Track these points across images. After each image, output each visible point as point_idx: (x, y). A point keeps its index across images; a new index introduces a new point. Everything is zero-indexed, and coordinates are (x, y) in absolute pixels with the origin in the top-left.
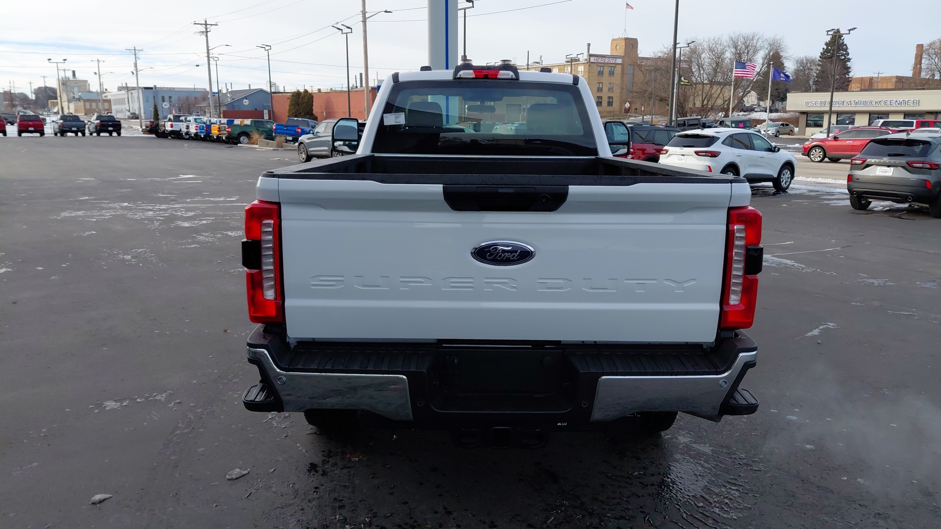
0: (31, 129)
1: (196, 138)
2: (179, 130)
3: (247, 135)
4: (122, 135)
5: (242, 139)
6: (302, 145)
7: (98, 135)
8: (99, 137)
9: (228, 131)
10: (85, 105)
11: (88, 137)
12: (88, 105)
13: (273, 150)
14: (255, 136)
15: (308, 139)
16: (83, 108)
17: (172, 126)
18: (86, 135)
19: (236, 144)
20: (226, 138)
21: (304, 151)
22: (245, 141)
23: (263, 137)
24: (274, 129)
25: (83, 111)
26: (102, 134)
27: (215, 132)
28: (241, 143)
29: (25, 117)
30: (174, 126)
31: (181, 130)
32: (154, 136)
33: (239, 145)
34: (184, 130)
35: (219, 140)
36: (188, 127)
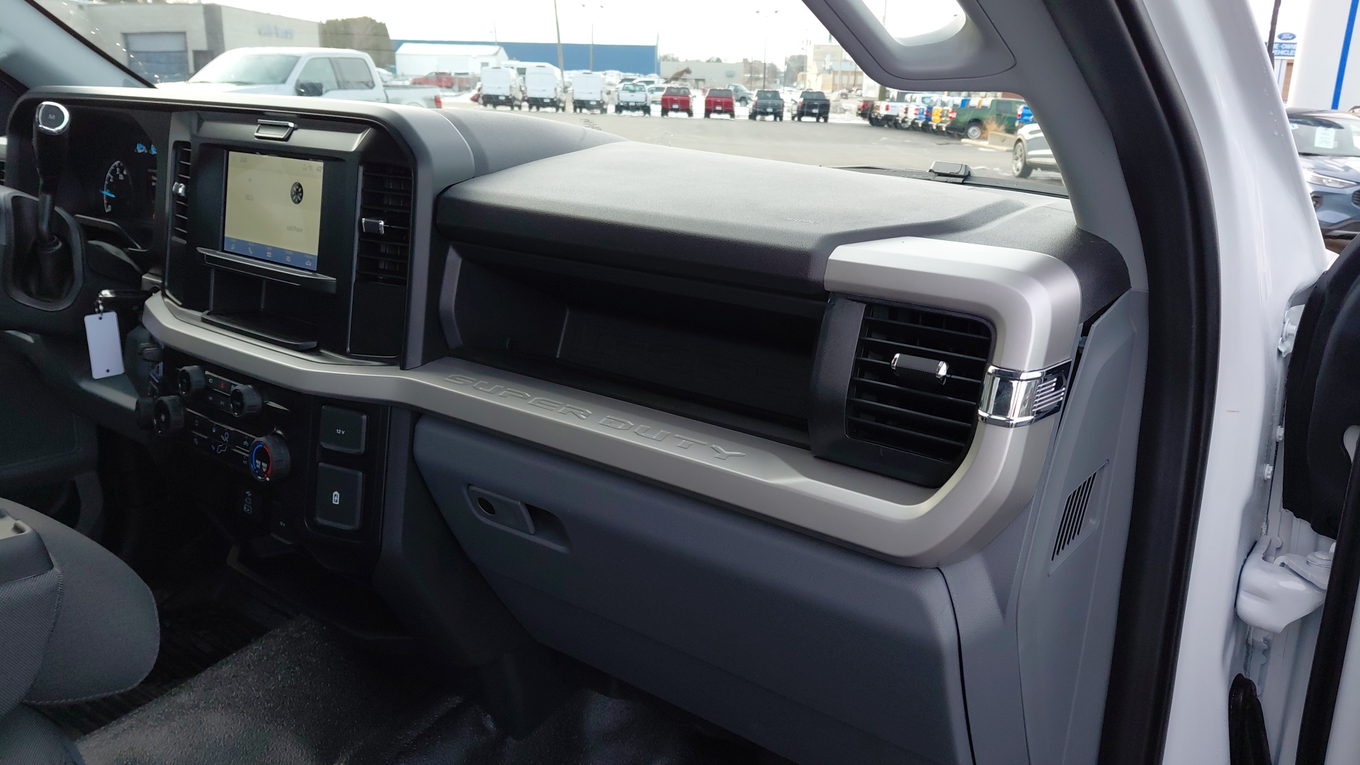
0: (719, 108)
1: (913, 127)
2: (895, 114)
3: (977, 122)
4: (829, 121)
5: (971, 130)
6: (1020, 144)
7: (799, 120)
8: (799, 123)
9: (951, 117)
11: (787, 122)
13: (1007, 151)
14: (992, 127)
15: (1031, 133)
17: (887, 108)
18: (784, 118)
19: (961, 137)
20: (947, 128)
21: (1021, 156)
22: (976, 133)
23: (1002, 127)
24: (1019, 116)
26: (804, 119)
27: (935, 121)
28: (968, 137)
29: (716, 92)
30: (890, 108)
31: (898, 116)
32: (867, 122)
33: (963, 140)
34: (902, 115)
35: (938, 132)
36: (906, 111)
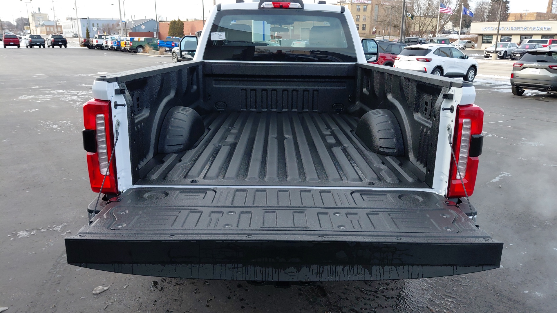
0: (12, 43)
1: (112, 49)
2: (101, 44)
3: (141, 46)
4: (67, 47)
5: (139, 49)
6: (174, 53)
7: (53, 47)
9: (130, 45)
10: (46, 29)
11: (47, 48)
12: (48, 28)
13: (158, 56)
14: (147, 48)
16: (45, 31)
17: (97, 42)
18: (46, 47)
19: (136, 53)
20: (130, 49)
21: (176, 57)
22: (141, 51)
23: (152, 48)
24: (158, 44)
25: (45, 32)
26: (55, 47)
27: (123, 46)
28: (138, 52)
29: (8, 36)
30: (98, 42)
32: (87, 48)
33: (137, 53)
34: (104, 44)
35: (125, 50)
36: (107, 42)
